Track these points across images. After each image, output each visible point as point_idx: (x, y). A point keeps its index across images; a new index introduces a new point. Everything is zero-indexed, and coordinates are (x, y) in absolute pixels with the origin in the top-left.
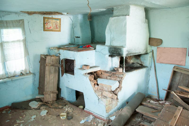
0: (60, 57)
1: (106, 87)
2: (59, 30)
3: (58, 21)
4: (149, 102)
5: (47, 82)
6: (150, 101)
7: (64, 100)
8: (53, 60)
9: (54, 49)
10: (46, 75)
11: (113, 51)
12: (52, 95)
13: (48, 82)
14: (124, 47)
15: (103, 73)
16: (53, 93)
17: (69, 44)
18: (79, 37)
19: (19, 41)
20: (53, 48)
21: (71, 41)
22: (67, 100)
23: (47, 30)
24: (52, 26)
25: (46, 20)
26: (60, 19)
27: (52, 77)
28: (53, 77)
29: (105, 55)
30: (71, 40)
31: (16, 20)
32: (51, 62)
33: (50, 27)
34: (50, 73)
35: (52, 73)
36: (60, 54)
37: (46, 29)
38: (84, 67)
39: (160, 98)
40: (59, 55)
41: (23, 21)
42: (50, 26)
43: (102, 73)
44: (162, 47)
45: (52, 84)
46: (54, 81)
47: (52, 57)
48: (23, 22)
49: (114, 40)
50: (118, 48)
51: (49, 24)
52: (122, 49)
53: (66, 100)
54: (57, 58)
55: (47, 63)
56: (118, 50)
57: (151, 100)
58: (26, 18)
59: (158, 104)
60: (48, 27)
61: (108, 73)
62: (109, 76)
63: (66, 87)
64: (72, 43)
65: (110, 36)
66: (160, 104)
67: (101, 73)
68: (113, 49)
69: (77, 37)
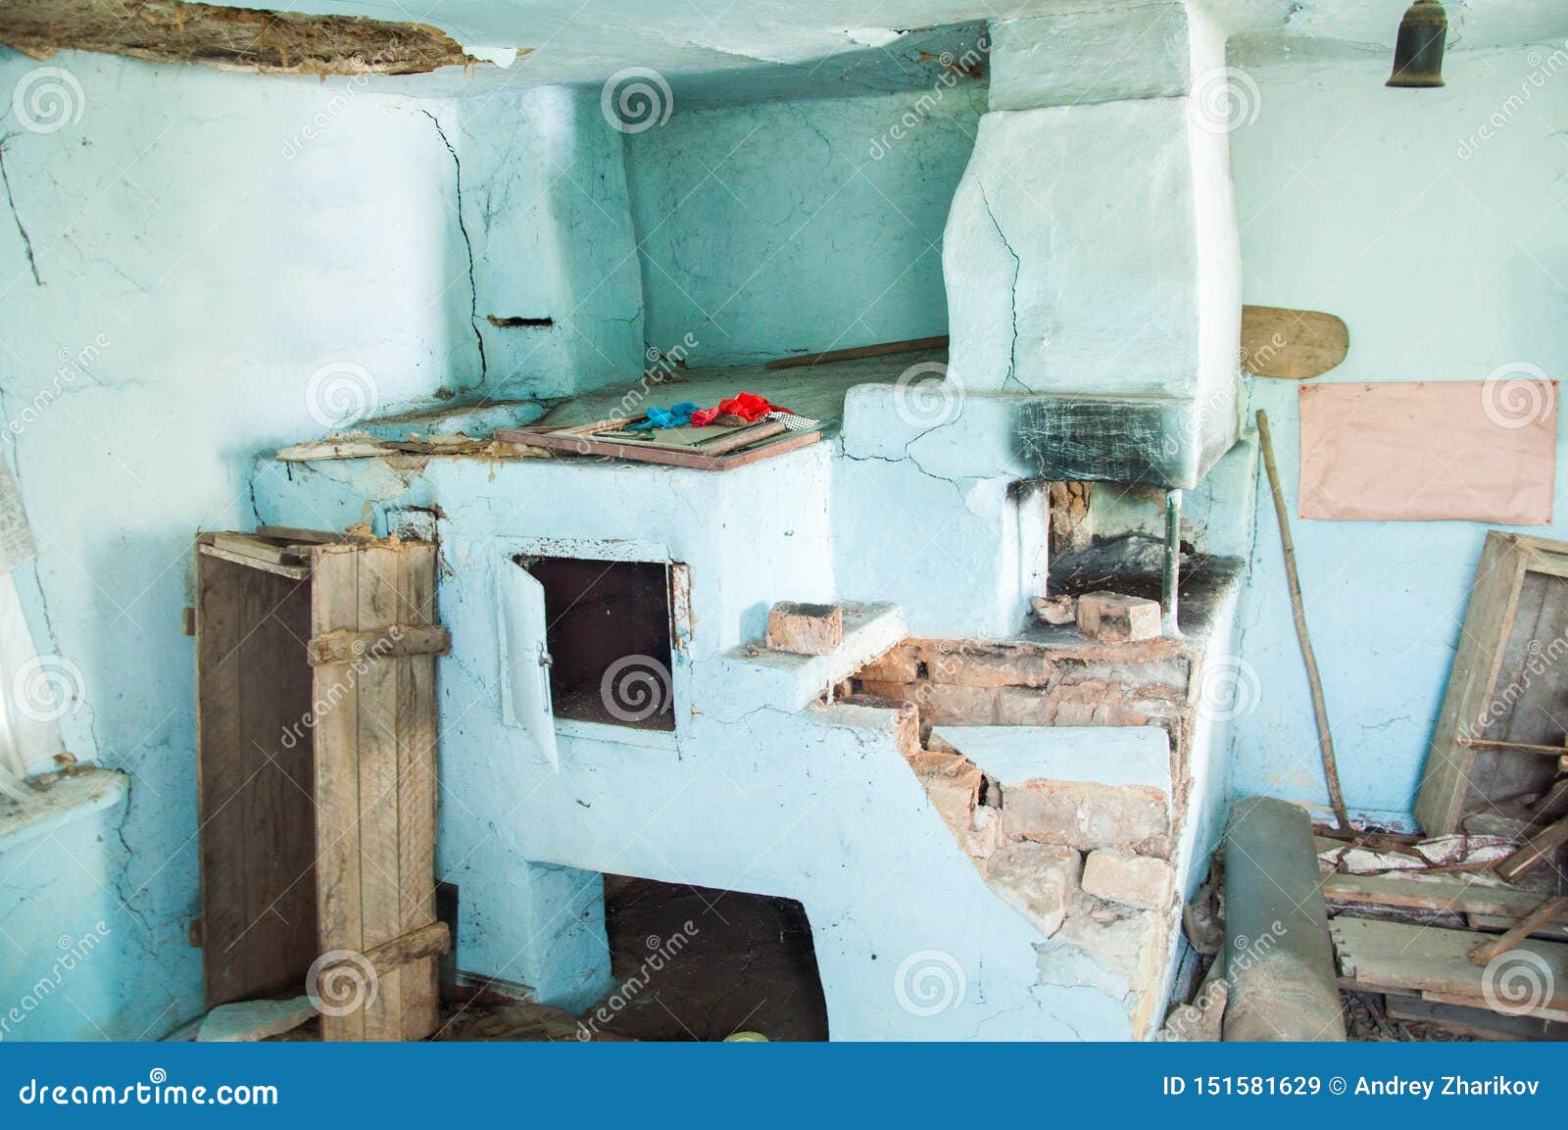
0: (436, 541)
1: (1096, 810)
4: (1341, 867)
5: (339, 846)
6: (1340, 857)
7: (509, 1002)
8: (382, 589)
9: (337, 458)
10: (328, 767)
11: (1056, 438)
12: (395, 980)
13: (346, 851)
14: (1175, 392)
15: (939, 665)
16: (406, 959)
17: (441, 393)
18: (543, 316)
20: (327, 451)
21: (455, 369)
22: (540, 997)
27: (384, 781)
28: (388, 783)
29: (961, 485)
30: (453, 350)
32: (366, 609)
34: (362, 735)
35: (376, 738)
36: (436, 513)
38: (795, 625)
39: (1351, 815)
40: (421, 520)
43: (923, 670)
44: (1346, 379)
45: (391, 856)
46: (404, 821)
47: (371, 552)
49: (1056, 331)
50: (1124, 412)
52: (1170, 422)
53: (530, 1005)
54: (419, 553)
55: (326, 628)
56: (1120, 426)
57: (1346, 851)
59: (1421, 871)
61: (1000, 656)
62: (1025, 686)
63: (534, 865)
64: (463, 389)
65: (1004, 296)
66: (1431, 867)
67: (912, 671)
68: (1070, 420)
69: (516, 322)
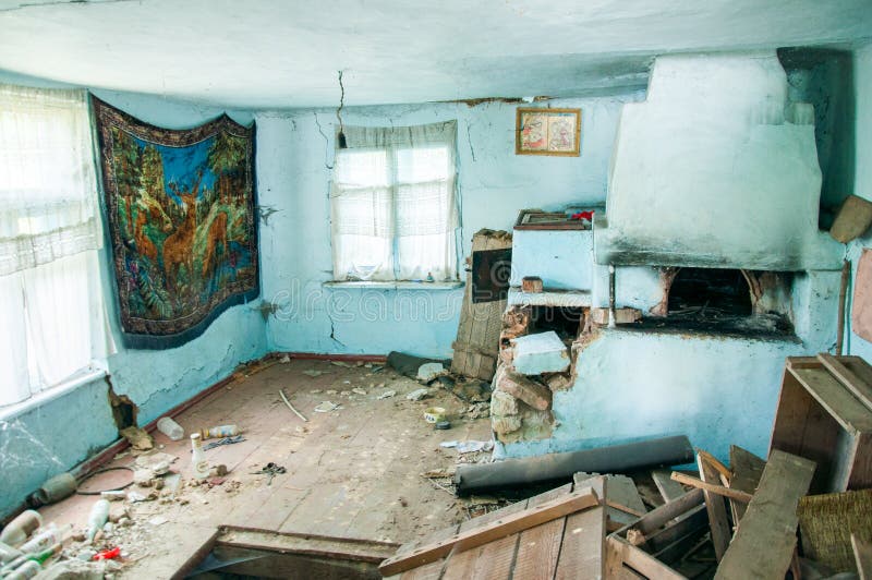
2: (572, 149)
3: (571, 120)
12: (478, 358)
16: (482, 354)
19: (437, 183)
23: (527, 152)
24: (545, 139)
25: (525, 117)
26: (578, 112)
31: (435, 125)
33: (540, 141)
37: (523, 148)
41: (453, 124)
42: (539, 138)
48: (455, 128)
51: (534, 130)
58: (463, 115)
60: (533, 140)
